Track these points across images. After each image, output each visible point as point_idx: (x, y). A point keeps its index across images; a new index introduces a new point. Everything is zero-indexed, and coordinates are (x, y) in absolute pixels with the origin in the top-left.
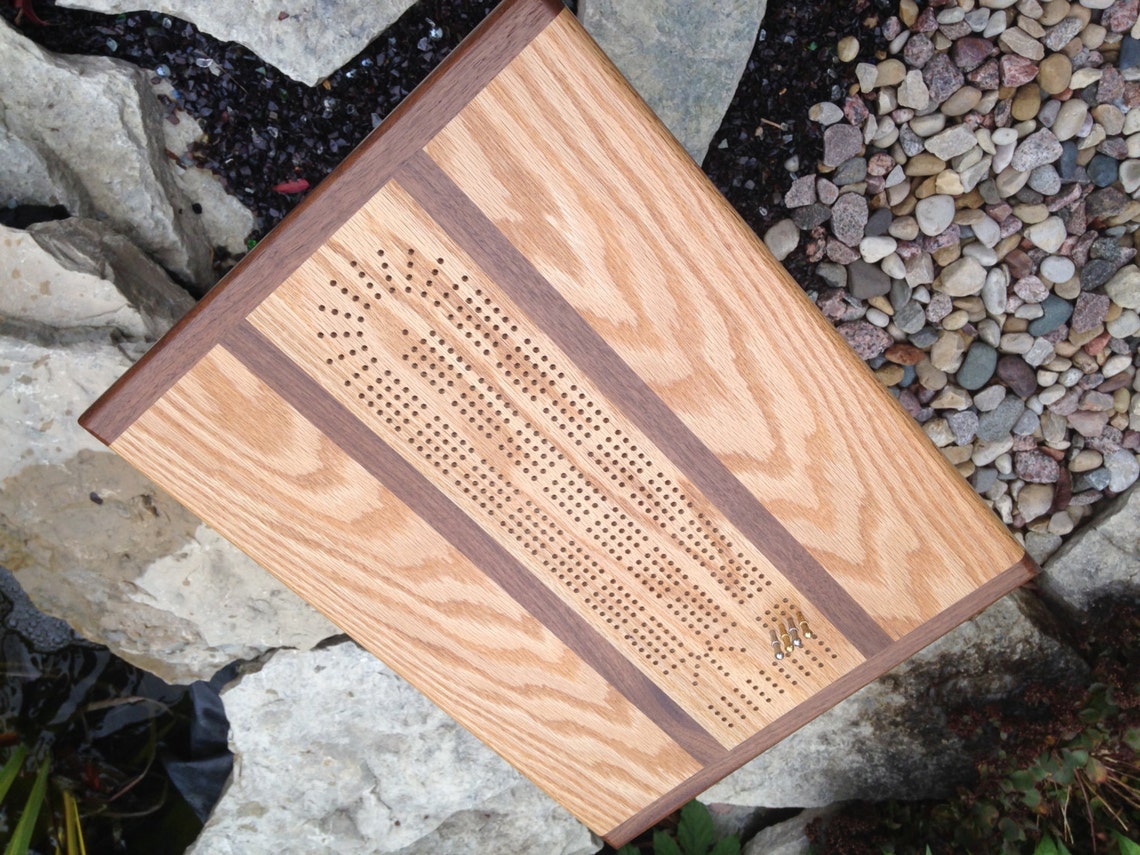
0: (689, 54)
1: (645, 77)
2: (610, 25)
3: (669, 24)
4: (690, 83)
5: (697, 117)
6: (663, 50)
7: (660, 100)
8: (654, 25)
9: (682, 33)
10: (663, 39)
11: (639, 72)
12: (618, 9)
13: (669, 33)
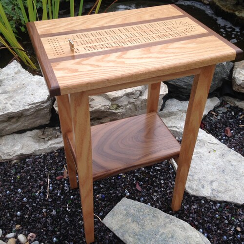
0: (153, 240)
1: (151, 226)
2: (168, 220)
3: (163, 236)
4: (145, 238)
5: (134, 237)
6: (157, 232)
7: (143, 228)
8: (165, 232)
9: (160, 239)
10: (160, 233)
11: (153, 224)
12: (172, 224)
13: (161, 235)
